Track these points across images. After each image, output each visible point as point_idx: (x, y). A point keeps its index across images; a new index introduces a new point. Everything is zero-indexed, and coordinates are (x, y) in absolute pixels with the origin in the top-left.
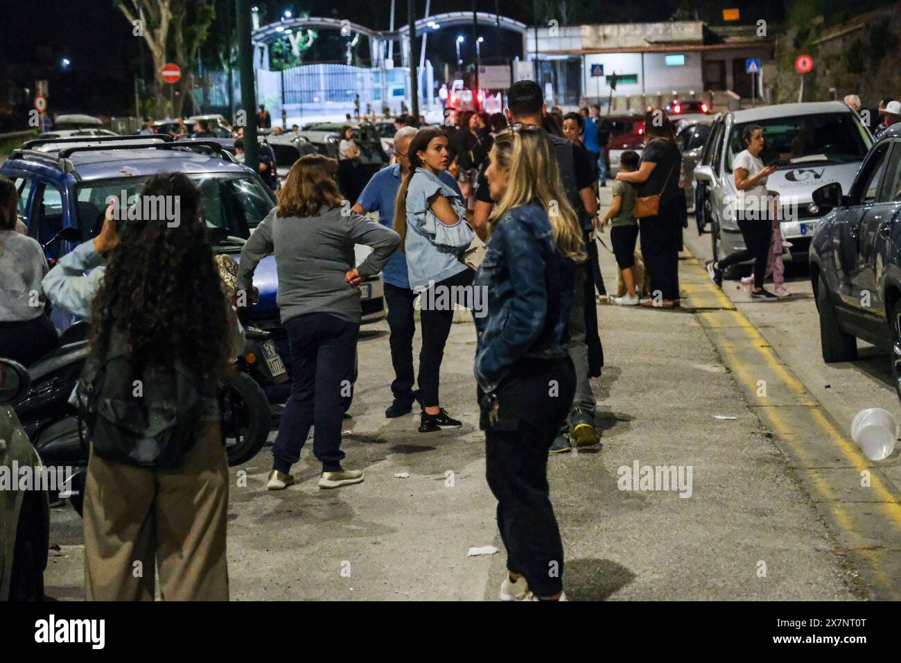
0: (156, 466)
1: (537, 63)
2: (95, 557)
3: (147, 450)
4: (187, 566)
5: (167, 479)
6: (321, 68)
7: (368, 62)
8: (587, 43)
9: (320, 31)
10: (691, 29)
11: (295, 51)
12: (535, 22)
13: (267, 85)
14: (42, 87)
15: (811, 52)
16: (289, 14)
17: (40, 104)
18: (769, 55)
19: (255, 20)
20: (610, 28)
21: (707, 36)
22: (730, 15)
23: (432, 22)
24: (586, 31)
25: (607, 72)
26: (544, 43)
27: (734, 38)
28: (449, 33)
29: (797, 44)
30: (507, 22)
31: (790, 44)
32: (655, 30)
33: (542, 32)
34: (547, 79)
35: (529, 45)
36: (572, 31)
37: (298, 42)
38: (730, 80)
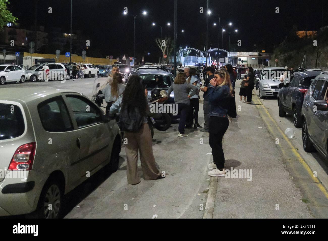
1: (229, 58)
6: (192, 57)
7: (200, 56)
8: (238, 55)
9: (192, 50)
10: (256, 54)
11: (188, 54)
12: (229, 51)
13: (182, 59)
14: (143, 58)
15: (278, 59)
16: (187, 47)
17: (143, 60)
18: (270, 59)
19: (181, 48)
20: (242, 53)
21: (260, 55)
22: (264, 51)
23: (211, 50)
24: (238, 53)
25: (242, 60)
26: (231, 54)
27: (264, 56)
28: (214, 52)
29: (275, 57)
30: (224, 51)
31: (274, 57)
32: (250, 53)
33: (230, 53)
34: (231, 61)
35: (228, 55)
36: (236, 53)
37: (188, 52)
38: (263, 63)
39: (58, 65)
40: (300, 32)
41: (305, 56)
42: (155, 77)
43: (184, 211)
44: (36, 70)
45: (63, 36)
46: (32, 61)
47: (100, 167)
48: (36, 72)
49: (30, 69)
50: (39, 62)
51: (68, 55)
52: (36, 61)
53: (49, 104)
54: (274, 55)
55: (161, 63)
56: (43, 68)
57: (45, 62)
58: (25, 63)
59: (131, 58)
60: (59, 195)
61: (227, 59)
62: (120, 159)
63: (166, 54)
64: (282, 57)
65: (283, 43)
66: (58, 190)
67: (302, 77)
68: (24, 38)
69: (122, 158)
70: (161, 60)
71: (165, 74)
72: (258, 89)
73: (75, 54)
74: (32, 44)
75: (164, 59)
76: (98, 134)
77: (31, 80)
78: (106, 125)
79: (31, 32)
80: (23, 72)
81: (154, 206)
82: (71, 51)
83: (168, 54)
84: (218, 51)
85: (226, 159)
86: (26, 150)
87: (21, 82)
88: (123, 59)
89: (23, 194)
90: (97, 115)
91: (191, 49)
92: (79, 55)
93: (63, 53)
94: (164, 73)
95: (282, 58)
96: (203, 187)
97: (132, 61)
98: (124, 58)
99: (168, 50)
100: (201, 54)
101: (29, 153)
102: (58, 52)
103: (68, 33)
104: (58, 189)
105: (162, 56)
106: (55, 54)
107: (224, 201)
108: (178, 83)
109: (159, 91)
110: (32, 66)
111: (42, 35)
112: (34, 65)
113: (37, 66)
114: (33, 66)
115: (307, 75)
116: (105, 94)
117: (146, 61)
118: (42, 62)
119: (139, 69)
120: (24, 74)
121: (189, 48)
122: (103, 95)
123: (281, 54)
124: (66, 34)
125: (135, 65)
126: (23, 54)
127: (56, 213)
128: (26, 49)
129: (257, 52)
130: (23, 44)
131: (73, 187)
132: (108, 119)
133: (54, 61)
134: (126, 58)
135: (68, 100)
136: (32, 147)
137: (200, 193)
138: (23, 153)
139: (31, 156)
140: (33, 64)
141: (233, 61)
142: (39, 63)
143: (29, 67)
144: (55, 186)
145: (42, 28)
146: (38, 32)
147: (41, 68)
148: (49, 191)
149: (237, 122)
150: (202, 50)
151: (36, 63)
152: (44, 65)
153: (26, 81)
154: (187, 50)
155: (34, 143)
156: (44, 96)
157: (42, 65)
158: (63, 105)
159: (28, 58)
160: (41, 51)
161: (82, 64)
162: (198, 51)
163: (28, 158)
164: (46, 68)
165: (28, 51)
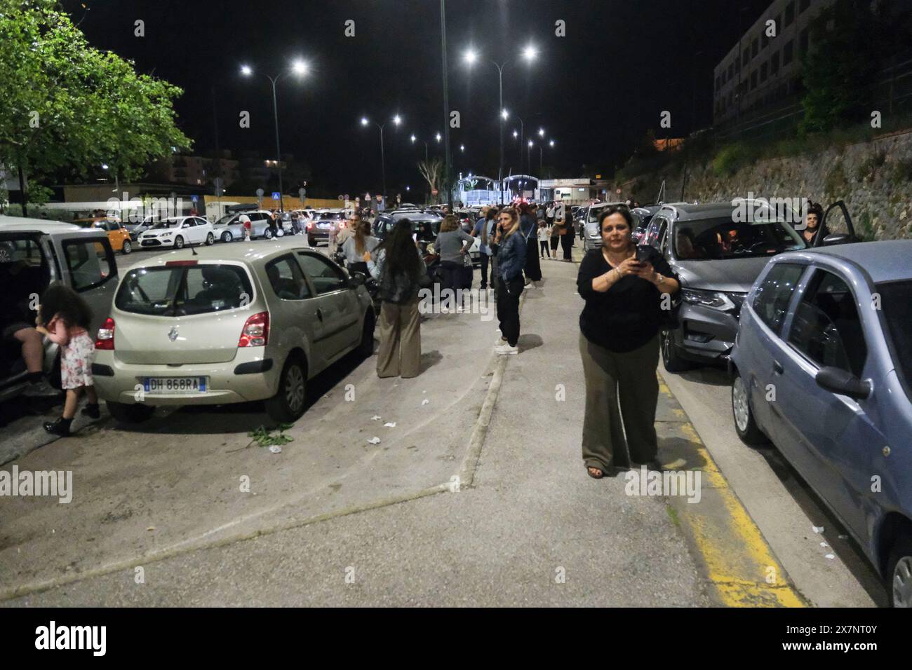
0: (400, 303)
1: (541, 190)
2: (383, 330)
3: (396, 298)
4: (409, 332)
5: (403, 308)
6: (479, 191)
7: (492, 189)
8: (556, 184)
9: (479, 180)
10: (587, 181)
11: (472, 186)
12: (541, 178)
13: (463, 196)
14: (399, 196)
15: (621, 188)
16: (470, 175)
17: (399, 200)
18: (609, 188)
19: (461, 177)
20: (562, 180)
21: (592, 183)
22: (598, 177)
23: (511, 178)
24: (556, 180)
25: (561, 193)
26: (543, 184)
27: (599, 184)
28: (516, 181)
29: (617, 186)
30: (533, 178)
31: (615, 185)
32: (576, 181)
33: (543, 181)
34: (544, 195)
35: (539, 185)
36: (552, 181)
37: (473, 184)
38: (597, 196)
39: (263, 214)
40: (660, 141)
41: (664, 182)
42: (419, 226)
43: (462, 396)
44: (230, 224)
45: (265, 164)
46: (221, 209)
47: (349, 350)
48: (229, 227)
49: (219, 222)
50: (233, 210)
51: (276, 197)
52: (227, 208)
53: (277, 265)
54: (616, 182)
55: (428, 203)
56: (240, 220)
57: (242, 210)
58: (210, 212)
59: (379, 198)
60: (302, 379)
61: (537, 192)
62: (375, 342)
63: (436, 187)
64: (629, 184)
65: (630, 161)
66: (300, 373)
67: (642, 216)
68: (199, 172)
69: (377, 340)
70: (430, 198)
71: (434, 220)
72: (583, 238)
73: (288, 194)
74: (217, 182)
75: (434, 196)
76: (343, 304)
77: (222, 240)
78: (353, 292)
79: (210, 160)
80: (209, 227)
81: (424, 392)
82: (281, 190)
83: (439, 187)
84: (524, 180)
85: (521, 334)
86: (256, 322)
87: (207, 243)
88: (366, 199)
89: (261, 375)
90: (340, 279)
91: (478, 177)
92: (293, 196)
93: (268, 194)
94: (432, 218)
95: (629, 187)
96: (489, 369)
97: (381, 201)
98: (368, 197)
99: (439, 181)
100: (495, 185)
101: (262, 325)
102: (260, 192)
103: (271, 159)
104: (299, 371)
105: (430, 192)
106: (255, 195)
107: (513, 379)
108: (447, 231)
109: (425, 245)
110: (222, 217)
111: (229, 165)
112: (225, 215)
113: (230, 216)
114: (224, 218)
115: (649, 212)
116: (346, 253)
117: (403, 200)
118: (237, 209)
119: (393, 214)
120: (211, 231)
121: (475, 177)
122: (343, 253)
123: (626, 180)
124: (268, 161)
125: (386, 208)
126: (203, 198)
127: (300, 400)
128: (208, 190)
129: (587, 178)
130: (199, 181)
131: (317, 372)
132: (356, 284)
133: (256, 208)
134: (371, 197)
135: (303, 260)
136: (264, 317)
137: (484, 375)
138: (254, 325)
139: (265, 328)
140: (223, 215)
141: (548, 195)
142: (233, 212)
143: (217, 219)
144: (297, 368)
145: (227, 152)
146: (221, 160)
147: (237, 219)
148: (290, 373)
149: (543, 288)
150: (495, 178)
151: (227, 212)
152: (241, 214)
153: (216, 242)
154: (471, 179)
155: (266, 313)
156: (261, 257)
157: (238, 214)
158: (296, 267)
159: (214, 205)
160: (231, 193)
161: (300, 210)
162: (488, 182)
163: (262, 332)
164: (245, 218)
165: (211, 193)
